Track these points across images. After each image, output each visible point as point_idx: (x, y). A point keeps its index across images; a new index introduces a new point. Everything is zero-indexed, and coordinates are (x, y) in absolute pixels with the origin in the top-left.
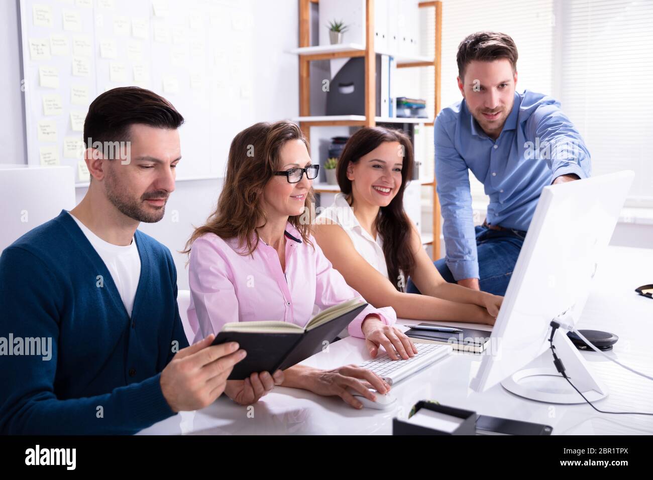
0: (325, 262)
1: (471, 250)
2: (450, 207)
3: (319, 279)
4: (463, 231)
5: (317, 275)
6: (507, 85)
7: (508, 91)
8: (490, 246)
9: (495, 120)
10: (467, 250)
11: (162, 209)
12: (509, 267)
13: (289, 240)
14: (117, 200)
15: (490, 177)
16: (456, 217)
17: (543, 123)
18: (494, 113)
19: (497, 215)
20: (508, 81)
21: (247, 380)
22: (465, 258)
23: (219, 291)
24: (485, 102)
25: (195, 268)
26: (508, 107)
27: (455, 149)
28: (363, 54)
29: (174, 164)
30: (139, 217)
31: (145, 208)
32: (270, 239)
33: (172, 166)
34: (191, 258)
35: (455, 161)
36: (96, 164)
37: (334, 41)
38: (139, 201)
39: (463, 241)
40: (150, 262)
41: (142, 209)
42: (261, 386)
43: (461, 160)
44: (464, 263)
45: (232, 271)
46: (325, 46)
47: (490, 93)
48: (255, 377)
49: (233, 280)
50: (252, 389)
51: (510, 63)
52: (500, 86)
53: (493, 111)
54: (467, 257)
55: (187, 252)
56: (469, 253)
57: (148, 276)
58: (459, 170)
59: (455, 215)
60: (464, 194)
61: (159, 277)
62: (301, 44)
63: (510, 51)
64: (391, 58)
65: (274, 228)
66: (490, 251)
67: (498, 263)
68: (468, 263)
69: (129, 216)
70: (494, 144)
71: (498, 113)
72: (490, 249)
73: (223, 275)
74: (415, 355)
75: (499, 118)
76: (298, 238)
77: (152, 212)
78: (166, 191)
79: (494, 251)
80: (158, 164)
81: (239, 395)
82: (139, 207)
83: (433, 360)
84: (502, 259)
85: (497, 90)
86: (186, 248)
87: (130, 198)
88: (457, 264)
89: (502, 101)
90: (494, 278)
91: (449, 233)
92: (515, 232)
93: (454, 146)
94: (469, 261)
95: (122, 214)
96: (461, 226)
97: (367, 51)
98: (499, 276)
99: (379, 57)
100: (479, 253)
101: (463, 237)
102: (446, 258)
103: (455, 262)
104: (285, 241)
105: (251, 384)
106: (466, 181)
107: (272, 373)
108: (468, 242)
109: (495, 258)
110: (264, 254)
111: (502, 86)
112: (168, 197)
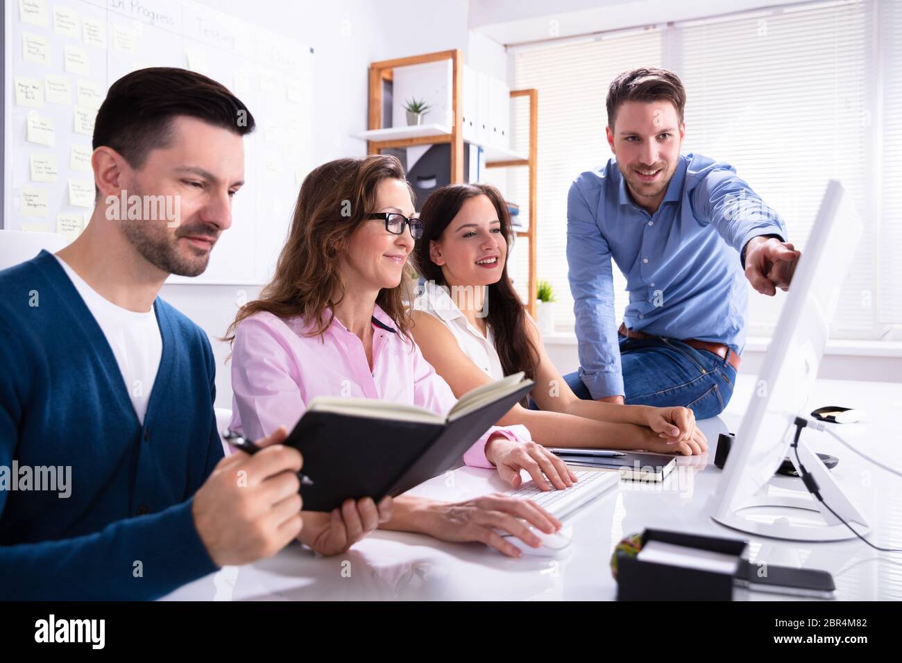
0: (425, 367)
1: (615, 358)
2: (588, 301)
3: (417, 388)
4: (605, 333)
5: (415, 382)
6: (669, 135)
7: (671, 144)
8: (634, 357)
9: (653, 182)
10: (610, 359)
11: (205, 256)
12: (660, 383)
13: (378, 330)
14: (137, 231)
15: (640, 265)
16: (596, 314)
17: (718, 189)
18: (653, 172)
19: (641, 317)
20: (671, 129)
21: (336, 513)
22: (606, 369)
23: (277, 392)
24: (639, 156)
25: (241, 362)
26: (672, 166)
27: (597, 225)
28: (449, 139)
29: (232, 190)
30: (169, 265)
31: (182, 251)
32: (352, 323)
33: (231, 193)
34: (234, 348)
35: (594, 240)
36: (110, 175)
37: (412, 122)
38: (173, 237)
39: (605, 346)
40: (177, 342)
41: (175, 250)
42: (358, 522)
43: (602, 240)
44: (606, 375)
45: (296, 366)
46: (401, 128)
47: (648, 144)
48: (350, 507)
49: (299, 381)
50: (342, 528)
51: (675, 106)
52: (661, 137)
53: (650, 168)
54: (610, 368)
55: (229, 339)
56: (613, 362)
57: (174, 364)
58: (600, 252)
59: (594, 312)
60: (606, 284)
61: (189, 369)
62: (370, 126)
63: (676, 90)
64: (480, 150)
65: (358, 308)
66: (636, 363)
67: (647, 379)
68: (611, 376)
69: (152, 262)
70: (650, 220)
71: (657, 173)
72: (635, 360)
73: (282, 369)
74: (574, 484)
75: (660, 180)
76: (391, 327)
77: (190, 257)
78: (217, 226)
79: (641, 363)
80: (209, 183)
81: (320, 538)
82: (172, 247)
83: (601, 490)
84: (652, 373)
85: (656, 142)
86: (227, 334)
87: (159, 230)
88: (596, 377)
89: (662, 156)
90: (641, 398)
91: (587, 335)
92: (664, 340)
93: (596, 221)
94: (612, 373)
95: (142, 258)
96: (603, 326)
97: (454, 136)
98: (648, 396)
99: (467, 146)
100: (623, 365)
101: (605, 340)
102: (581, 369)
103: (593, 374)
104: (373, 331)
105: (342, 518)
106: (608, 268)
107: (377, 501)
108: (611, 347)
109: (642, 371)
110: (343, 345)
111: (663, 136)
112: (217, 237)
